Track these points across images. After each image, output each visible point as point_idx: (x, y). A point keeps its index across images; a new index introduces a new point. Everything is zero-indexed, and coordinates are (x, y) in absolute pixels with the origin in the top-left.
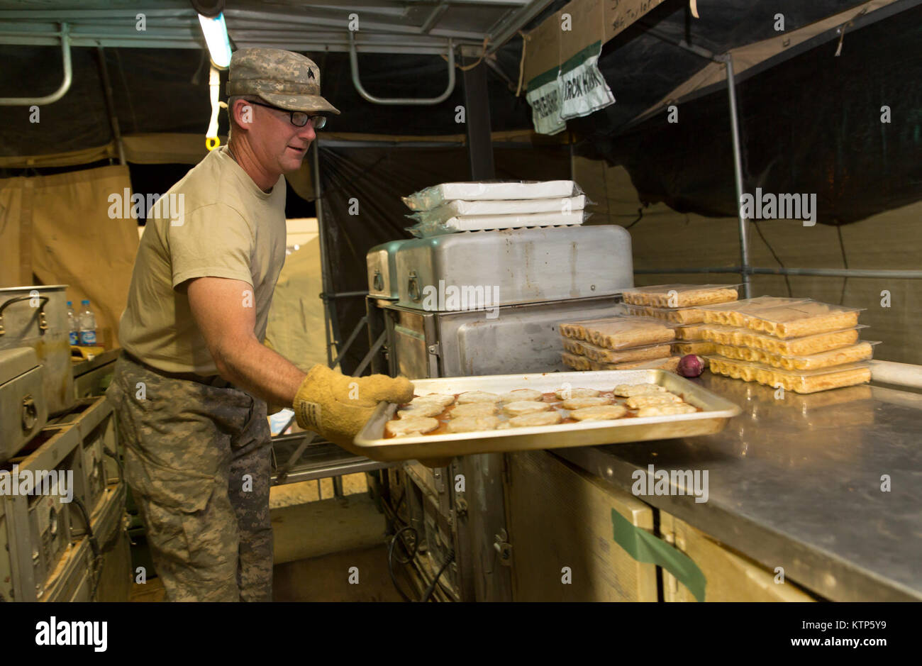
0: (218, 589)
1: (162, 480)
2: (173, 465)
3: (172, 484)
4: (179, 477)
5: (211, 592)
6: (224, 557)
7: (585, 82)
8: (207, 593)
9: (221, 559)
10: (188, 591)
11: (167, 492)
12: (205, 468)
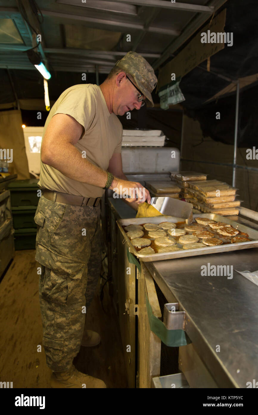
0: (76, 314)
1: (61, 262)
2: (67, 255)
3: (66, 264)
4: (70, 261)
5: (73, 315)
6: (81, 300)
7: (176, 91)
8: (71, 316)
9: (79, 300)
10: (60, 316)
11: (63, 268)
12: (82, 258)
